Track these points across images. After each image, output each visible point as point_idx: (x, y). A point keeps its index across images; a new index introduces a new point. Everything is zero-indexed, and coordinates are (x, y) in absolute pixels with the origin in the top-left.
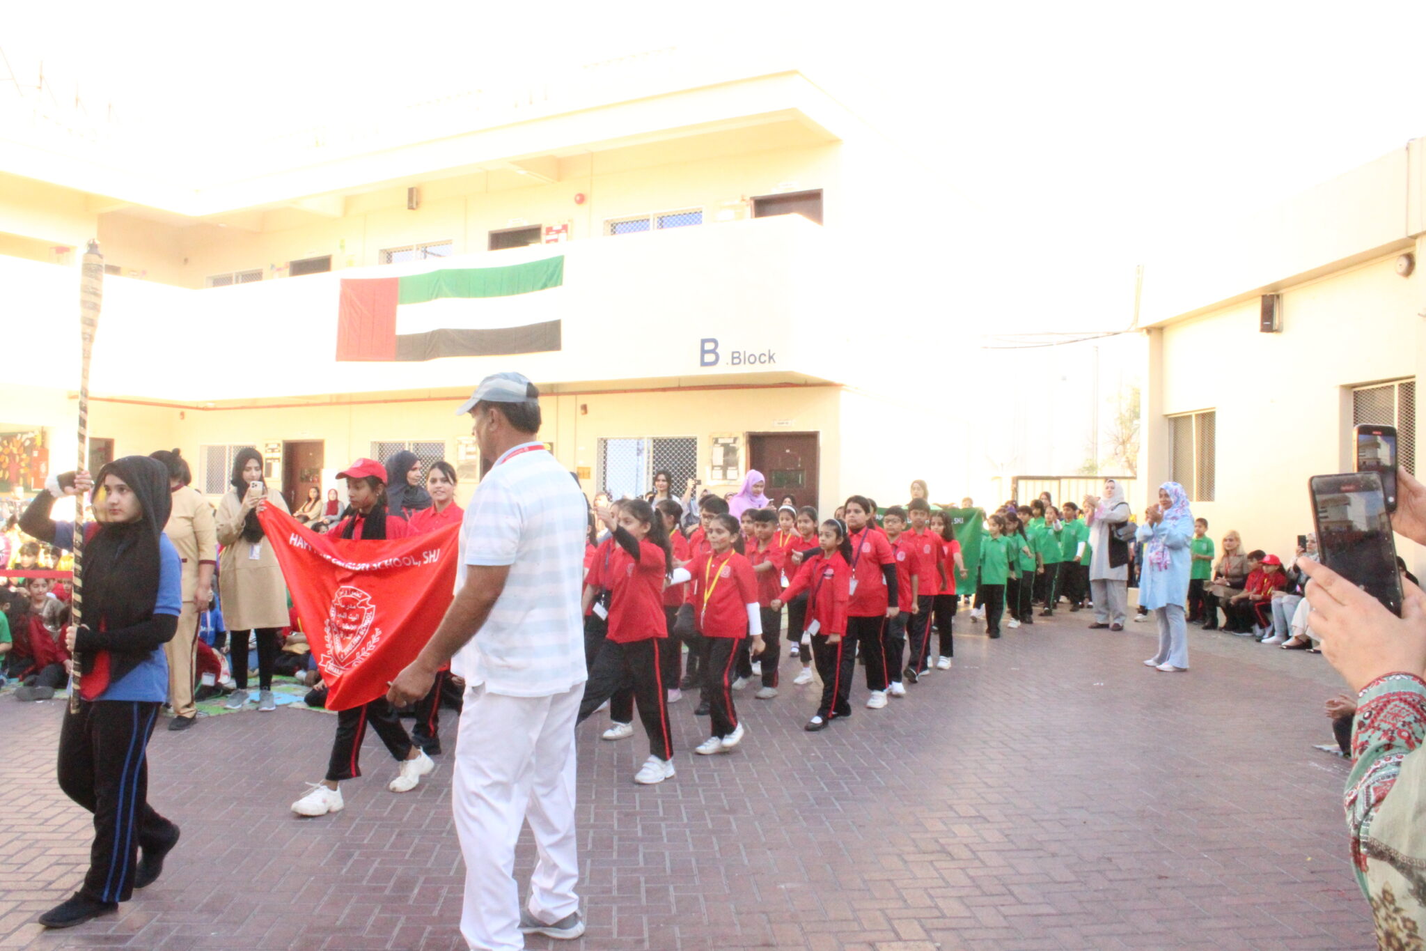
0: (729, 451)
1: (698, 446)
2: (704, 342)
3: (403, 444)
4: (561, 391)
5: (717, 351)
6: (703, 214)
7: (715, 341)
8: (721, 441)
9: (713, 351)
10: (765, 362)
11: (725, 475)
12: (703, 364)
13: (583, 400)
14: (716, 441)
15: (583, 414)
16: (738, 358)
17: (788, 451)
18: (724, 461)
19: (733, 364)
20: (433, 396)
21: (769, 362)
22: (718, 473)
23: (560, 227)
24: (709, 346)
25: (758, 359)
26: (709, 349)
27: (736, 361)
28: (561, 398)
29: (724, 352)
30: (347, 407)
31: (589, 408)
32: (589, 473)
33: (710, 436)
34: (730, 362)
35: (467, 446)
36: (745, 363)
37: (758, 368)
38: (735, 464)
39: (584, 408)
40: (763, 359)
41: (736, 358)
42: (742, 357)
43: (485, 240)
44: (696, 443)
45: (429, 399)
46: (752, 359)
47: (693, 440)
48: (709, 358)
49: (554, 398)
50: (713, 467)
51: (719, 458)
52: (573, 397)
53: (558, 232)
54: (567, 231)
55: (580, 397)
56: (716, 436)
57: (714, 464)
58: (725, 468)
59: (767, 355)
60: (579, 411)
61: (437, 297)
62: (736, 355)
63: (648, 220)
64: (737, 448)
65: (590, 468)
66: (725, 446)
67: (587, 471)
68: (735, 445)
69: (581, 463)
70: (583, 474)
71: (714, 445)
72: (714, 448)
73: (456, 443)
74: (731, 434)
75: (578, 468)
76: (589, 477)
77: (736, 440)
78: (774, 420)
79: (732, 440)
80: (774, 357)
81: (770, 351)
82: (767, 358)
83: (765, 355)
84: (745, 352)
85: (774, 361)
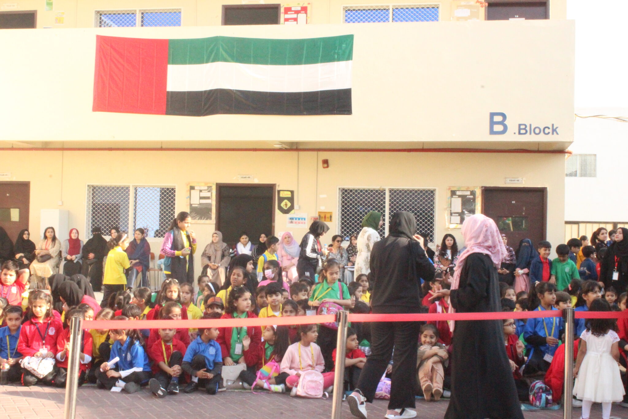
0: (466, 201)
1: (436, 196)
2: (492, 115)
3: (128, 188)
4: (301, 147)
5: (506, 122)
6: (440, 10)
7: (504, 116)
8: (458, 193)
9: (502, 123)
10: (549, 133)
12: (492, 132)
13: (324, 155)
14: (453, 193)
15: (324, 168)
16: (525, 129)
17: (513, 202)
18: (462, 209)
19: (520, 133)
21: (553, 134)
22: (456, 219)
23: (299, 9)
24: (498, 119)
25: (542, 131)
27: (523, 131)
28: (301, 153)
29: (512, 124)
30: (60, 152)
31: (330, 162)
32: (331, 217)
33: (450, 189)
34: (517, 132)
36: (530, 134)
37: (542, 138)
38: (472, 211)
39: (326, 162)
40: (547, 131)
41: (522, 129)
42: (528, 129)
43: (219, 14)
44: (434, 194)
45: (161, 149)
46: (537, 131)
47: (431, 192)
48: (498, 128)
49: (295, 153)
50: (451, 214)
51: (457, 206)
52: (315, 153)
53: (297, 12)
54: (306, 13)
55: (320, 153)
56: (453, 189)
57: (452, 211)
58: (462, 215)
59: (551, 127)
60: (321, 163)
61: (214, 61)
62: (522, 127)
63: (387, 10)
64: (474, 199)
65: (331, 213)
66: (463, 197)
67: (328, 215)
68: (472, 197)
69: (323, 209)
70: (325, 217)
71: (452, 196)
72: (453, 199)
73: (189, 188)
74: (468, 188)
75: (320, 213)
76: (331, 220)
77: (473, 193)
78: (506, 178)
79: (469, 193)
80: (557, 130)
81: (553, 125)
82: (550, 131)
83: (549, 128)
84: (530, 125)
85: (557, 134)
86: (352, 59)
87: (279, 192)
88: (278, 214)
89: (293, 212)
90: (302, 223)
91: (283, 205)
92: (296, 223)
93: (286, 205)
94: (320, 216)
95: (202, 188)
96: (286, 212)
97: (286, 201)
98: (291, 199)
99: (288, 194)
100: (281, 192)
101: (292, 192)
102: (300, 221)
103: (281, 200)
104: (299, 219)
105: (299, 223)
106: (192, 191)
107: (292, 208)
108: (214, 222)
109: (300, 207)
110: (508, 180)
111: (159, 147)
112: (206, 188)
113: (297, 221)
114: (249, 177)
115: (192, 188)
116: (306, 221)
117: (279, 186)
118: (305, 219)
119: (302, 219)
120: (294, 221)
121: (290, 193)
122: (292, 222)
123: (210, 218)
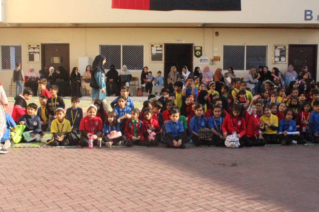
0: (282, 52)
1: (268, 49)
2: (306, 11)
5: (312, 15)
7: (311, 12)
8: (278, 47)
9: (310, 15)
11: (280, 60)
12: (306, 19)
13: (216, 30)
14: (276, 47)
15: (216, 36)
17: (301, 51)
18: (280, 54)
22: (277, 59)
24: (308, 13)
26: (308, 14)
31: (219, 33)
32: (220, 59)
34: (317, 19)
35: (157, 47)
38: (285, 56)
39: (217, 33)
45: (137, 27)
47: (266, 47)
48: (308, 17)
50: (275, 57)
51: (278, 53)
52: (212, 29)
55: (214, 29)
57: (276, 56)
58: (280, 57)
60: (215, 34)
64: (285, 50)
65: (220, 57)
66: (280, 49)
67: (218, 58)
68: (284, 49)
69: (216, 55)
70: (217, 59)
71: (275, 49)
72: (276, 50)
73: (151, 46)
74: (283, 45)
75: (214, 57)
76: (220, 60)
77: (285, 47)
78: (299, 40)
79: (283, 47)
87: (195, 47)
88: (195, 58)
89: (201, 57)
90: (206, 62)
91: (197, 53)
92: (203, 62)
93: (198, 53)
94: (214, 58)
95: (157, 46)
96: (198, 57)
97: (198, 51)
98: (201, 51)
99: (199, 48)
100: (196, 48)
101: (201, 47)
102: (205, 61)
103: (196, 51)
104: (205, 60)
105: (205, 62)
106: (153, 47)
107: (201, 55)
108: (164, 62)
109: (205, 54)
110: (300, 41)
112: (159, 46)
113: (204, 61)
114: (180, 41)
115: (152, 46)
116: (208, 61)
117: (195, 44)
118: (207, 60)
119: (206, 60)
120: (202, 61)
121: (200, 48)
122: (201, 62)
123: (161, 60)
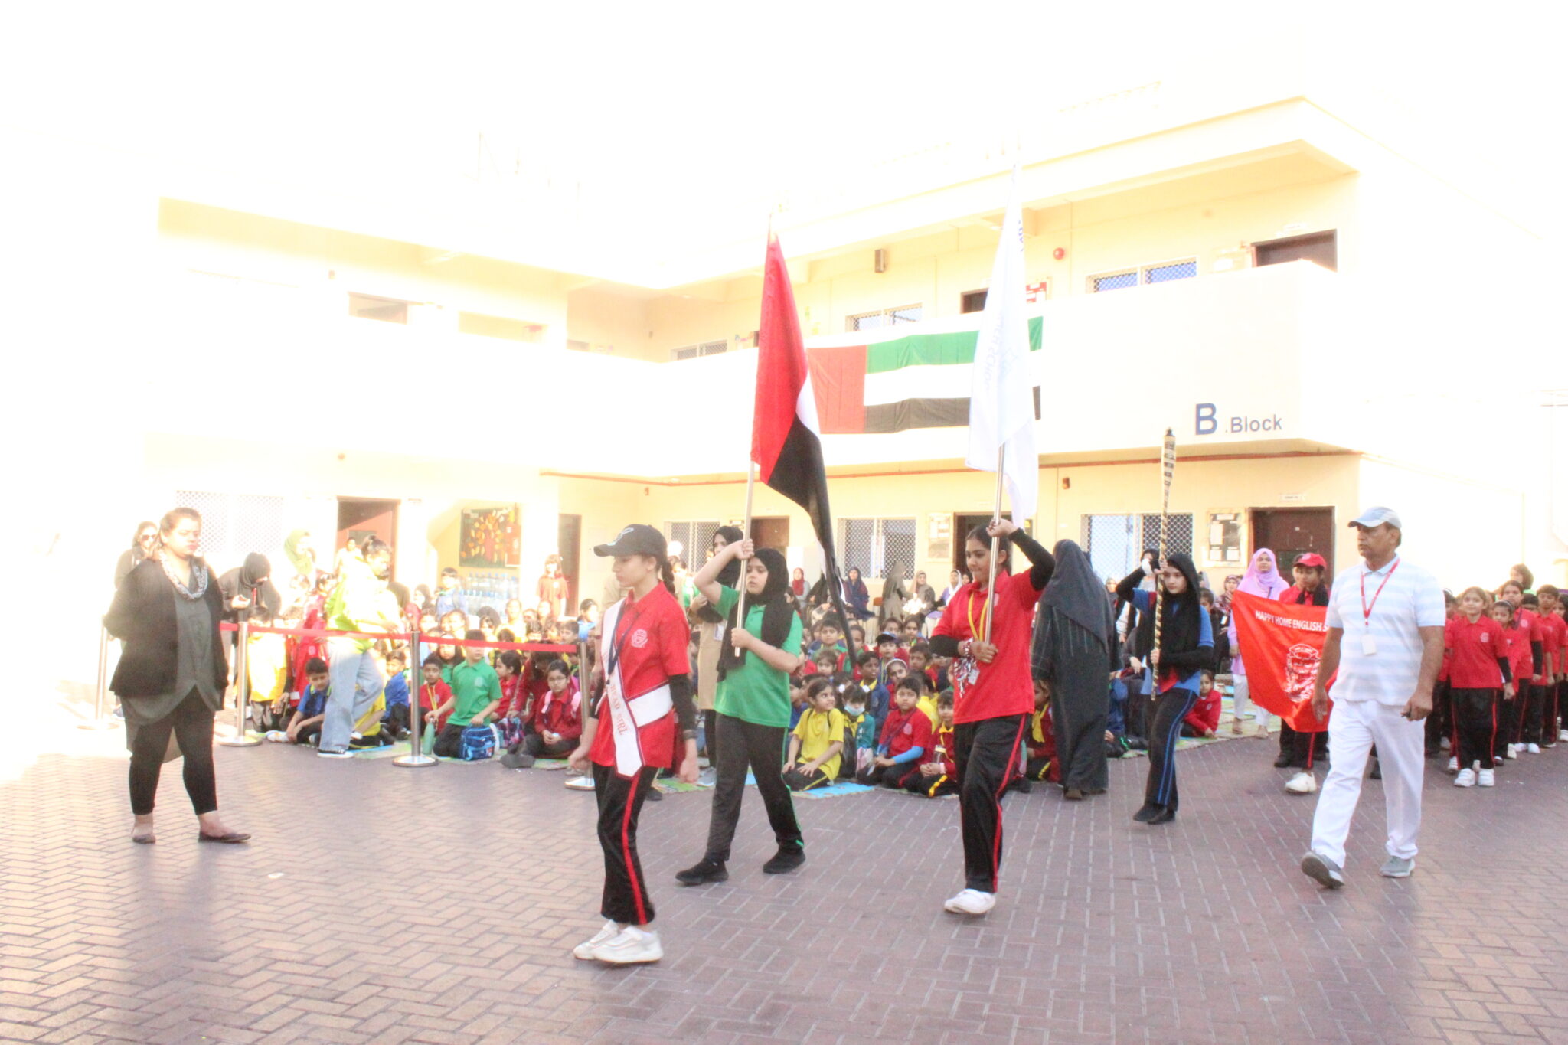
0: (1229, 528)
1: (1194, 523)
2: (1199, 407)
3: (872, 521)
5: (1215, 417)
6: (1197, 265)
7: (1211, 406)
8: (1219, 518)
9: (1210, 418)
10: (1269, 428)
11: (1224, 557)
12: (1199, 432)
13: (1064, 472)
14: (1214, 518)
15: (1065, 488)
16: (1238, 424)
17: (1297, 529)
18: (1224, 540)
19: (1233, 431)
20: (903, 470)
21: (1275, 429)
22: (1217, 554)
23: (1038, 286)
24: (1206, 412)
25: (1262, 425)
26: (1205, 415)
27: (1236, 428)
29: (1223, 418)
31: (1072, 482)
33: (1207, 513)
34: (1229, 429)
35: (939, 523)
36: (1246, 430)
37: (1261, 436)
38: (1236, 543)
39: (1067, 481)
40: (1267, 425)
41: (1236, 424)
42: (1243, 424)
43: (958, 303)
44: (1191, 520)
45: (900, 473)
46: (1255, 426)
47: (1188, 517)
48: (1206, 425)
50: (1211, 547)
51: (1217, 537)
52: (1054, 470)
53: (1036, 290)
54: (1045, 290)
55: (1060, 470)
56: (1215, 512)
57: (1212, 543)
58: (1224, 548)
59: (1272, 421)
60: (1061, 484)
61: (906, 365)
62: (1236, 422)
63: (1135, 274)
64: (1239, 525)
66: (1224, 523)
68: (1236, 522)
71: (1211, 522)
72: (1212, 526)
73: (928, 520)
74: (1232, 509)
77: (1237, 517)
78: (1279, 494)
79: (1232, 517)
80: (1280, 423)
81: (1275, 416)
82: (1272, 424)
83: (1269, 421)
84: (1246, 418)
85: (1280, 428)
86: (1040, 347)
95: (940, 519)
106: (932, 523)
111: (897, 470)
112: (944, 519)
115: (931, 518)
123: (947, 557)
